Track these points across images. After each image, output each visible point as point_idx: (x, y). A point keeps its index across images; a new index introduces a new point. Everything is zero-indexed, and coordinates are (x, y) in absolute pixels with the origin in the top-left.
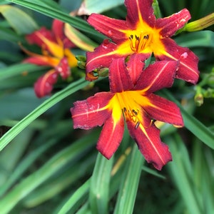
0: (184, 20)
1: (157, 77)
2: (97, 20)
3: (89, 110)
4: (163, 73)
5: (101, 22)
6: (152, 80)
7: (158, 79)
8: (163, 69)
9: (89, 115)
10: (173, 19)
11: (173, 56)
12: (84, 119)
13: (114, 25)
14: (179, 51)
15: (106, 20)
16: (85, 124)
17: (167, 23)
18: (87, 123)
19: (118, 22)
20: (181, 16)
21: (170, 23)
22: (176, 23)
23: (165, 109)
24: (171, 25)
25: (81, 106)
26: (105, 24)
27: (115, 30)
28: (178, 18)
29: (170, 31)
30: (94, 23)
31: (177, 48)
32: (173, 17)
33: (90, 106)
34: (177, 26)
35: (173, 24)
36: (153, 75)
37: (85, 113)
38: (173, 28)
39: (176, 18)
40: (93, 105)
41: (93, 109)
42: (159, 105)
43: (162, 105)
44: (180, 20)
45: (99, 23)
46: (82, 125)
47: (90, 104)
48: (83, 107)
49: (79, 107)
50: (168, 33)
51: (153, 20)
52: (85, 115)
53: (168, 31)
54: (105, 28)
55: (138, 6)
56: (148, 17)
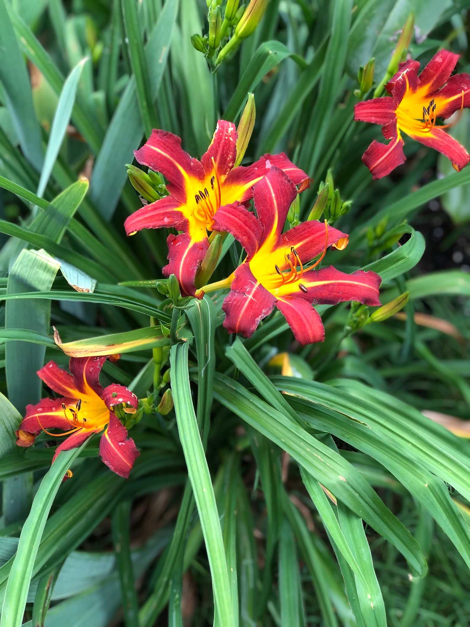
0: (231, 129)
1: (273, 195)
2: (141, 218)
3: (249, 293)
4: (273, 187)
5: (147, 216)
6: (272, 203)
7: (277, 197)
8: (269, 184)
9: (254, 296)
10: (219, 138)
12: (254, 306)
13: (163, 207)
14: (259, 167)
15: (150, 209)
16: (263, 310)
17: (217, 150)
18: (262, 307)
19: (164, 201)
20: (223, 129)
21: (220, 145)
22: (226, 138)
23: (313, 234)
24: (224, 146)
25: (235, 300)
26: (154, 214)
27: (171, 212)
28: (222, 132)
29: (229, 154)
30: (142, 224)
31: (253, 167)
32: (217, 136)
33: (243, 290)
34: (230, 140)
35: (224, 143)
36: (267, 199)
37: (249, 299)
38: (229, 146)
39: (221, 134)
40: (246, 286)
41: (251, 288)
42: (302, 237)
43: (306, 233)
44: (227, 132)
45: (146, 218)
46: (260, 315)
47: (241, 289)
48: (238, 297)
49: (235, 303)
50: (228, 159)
51: (197, 165)
52: (251, 301)
53: (227, 156)
54: (158, 217)
55: (171, 159)
56: (191, 165)
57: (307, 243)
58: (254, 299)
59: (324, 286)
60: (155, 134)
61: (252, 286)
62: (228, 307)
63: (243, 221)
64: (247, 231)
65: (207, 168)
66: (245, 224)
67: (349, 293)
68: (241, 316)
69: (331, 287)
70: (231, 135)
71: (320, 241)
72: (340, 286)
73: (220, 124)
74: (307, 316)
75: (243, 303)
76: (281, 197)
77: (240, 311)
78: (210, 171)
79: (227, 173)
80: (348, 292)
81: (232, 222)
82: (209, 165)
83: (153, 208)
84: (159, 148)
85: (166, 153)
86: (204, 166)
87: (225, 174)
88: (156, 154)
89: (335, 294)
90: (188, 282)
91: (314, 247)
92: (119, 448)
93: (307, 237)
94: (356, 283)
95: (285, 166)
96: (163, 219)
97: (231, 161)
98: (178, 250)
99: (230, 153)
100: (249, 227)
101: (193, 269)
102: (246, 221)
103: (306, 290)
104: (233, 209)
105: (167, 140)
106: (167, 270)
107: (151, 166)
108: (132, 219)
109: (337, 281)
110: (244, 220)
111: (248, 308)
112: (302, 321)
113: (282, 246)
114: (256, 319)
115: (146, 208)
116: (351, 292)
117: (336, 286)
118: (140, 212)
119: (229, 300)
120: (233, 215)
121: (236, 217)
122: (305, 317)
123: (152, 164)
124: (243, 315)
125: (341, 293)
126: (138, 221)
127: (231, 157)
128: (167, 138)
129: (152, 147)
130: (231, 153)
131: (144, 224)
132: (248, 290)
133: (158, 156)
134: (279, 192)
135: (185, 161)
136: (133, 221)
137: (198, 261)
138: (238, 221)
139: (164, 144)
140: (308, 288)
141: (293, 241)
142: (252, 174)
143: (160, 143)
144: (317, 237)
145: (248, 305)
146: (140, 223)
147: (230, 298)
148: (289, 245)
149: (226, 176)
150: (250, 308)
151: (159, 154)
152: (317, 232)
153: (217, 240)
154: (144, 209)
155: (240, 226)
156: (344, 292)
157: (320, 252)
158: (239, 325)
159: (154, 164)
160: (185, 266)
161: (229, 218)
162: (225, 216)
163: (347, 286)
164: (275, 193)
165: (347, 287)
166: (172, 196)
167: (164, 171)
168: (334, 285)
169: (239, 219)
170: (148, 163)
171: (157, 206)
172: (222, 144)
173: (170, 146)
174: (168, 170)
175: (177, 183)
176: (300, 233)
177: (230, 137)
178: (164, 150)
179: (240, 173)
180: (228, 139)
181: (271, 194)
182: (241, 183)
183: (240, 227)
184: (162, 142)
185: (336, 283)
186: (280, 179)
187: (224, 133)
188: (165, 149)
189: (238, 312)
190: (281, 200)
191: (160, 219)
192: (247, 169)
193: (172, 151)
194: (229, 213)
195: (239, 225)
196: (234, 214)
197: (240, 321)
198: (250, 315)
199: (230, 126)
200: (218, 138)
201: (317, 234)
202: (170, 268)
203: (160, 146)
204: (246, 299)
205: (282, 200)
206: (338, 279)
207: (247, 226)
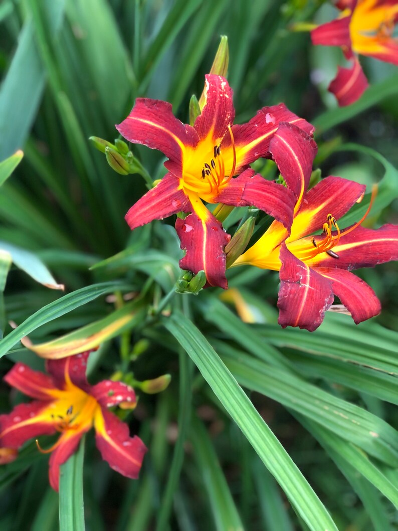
0: (223, 84)
1: (296, 158)
2: (148, 207)
3: (304, 281)
4: (293, 148)
5: (153, 204)
6: (297, 168)
7: (300, 159)
8: (288, 145)
9: (311, 284)
11: (262, 134)
12: (314, 295)
13: (167, 189)
14: (259, 123)
15: (154, 195)
16: (324, 299)
17: (213, 111)
18: (323, 295)
19: (165, 182)
20: (215, 85)
21: (216, 104)
22: (221, 95)
23: (334, 192)
24: (220, 106)
25: (290, 293)
26: (160, 200)
27: (176, 193)
28: (215, 89)
29: (226, 114)
30: (151, 215)
31: (252, 124)
32: (210, 95)
33: (296, 279)
34: (226, 98)
35: (220, 101)
36: (291, 164)
37: (307, 289)
38: (225, 105)
39: (214, 92)
40: (297, 273)
41: (304, 275)
42: (324, 197)
43: (326, 192)
44: (221, 88)
45: (153, 208)
46: (324, 305)
47: (293, 277)
48: (293, 289)
49: (291, 296)
50: (226, 119)
51: (191, 132)
52: (310, 291)
53: (225, 117)
54: (166, 203)
55: (167, 131)
56: (185, 133)
57: (330, 204)
58: (312, 288)
59: (356, 248)
60: (141, 104)
61: (305, 272)
62: (284, 303)
63: (280, 198)
64: (286, 208)
65: (202, 133)
66: (282, 200)
67: (387, 253)
68: (301, 310)
69: (364, 248)
70: (226, 91)
71: (344, 198)
72: (375, 246)
73: (209, 80)
74: (358, 290)
75: (300, 295)
76: (304, 159)
77: (299, 305)
78: (205, 136)
79: (224, 135)
80: (386, 251)
81: (269, 202)
82: (204, 129)
83: (156, 193)
84: (151, 120)
85: (160, 125)
86: (198, 131)
87: (221, 136)
88: (149, 128)
89: (372, 256)
90: (216, 274)
91: (338, 206)
92: (126, 448)
93: (329, 197)
94: (391, 240)
95: (289, 118)
96: (171, 204)
97: (229, 121)
98: (194, 237)
99: (228, 112)
100: (287, 203)
101: (220, 259)
102: (283, 197)
103: (337, 256)
104: (267, 186)
105: (158, 109)
106: (186, 262)
107: (146, 143)
108: (137, 210)
109: (371, 241)
110: (280, 196)
111: (307, 300)
112: (356, 298)
113: (302, 211)
114: (320, 311)
115: (149, 195)
116: (389, 251)
117: (370, 247)
118: (144, 201)
119: (284, 294)
120: (268, 193)
121: (272, 194)
122: (358, 292)
123: (147, 141)
124: (304, 309)
125: (378, 254)
126: (145, 213)
127: (229, 117)
128: (158, 106)
129: (142, 120)
130: (230, 112)
131: (153, 214)
132: (301, 278)
133: (152, 131)
134: (300, 153)
135: (180, 131)
136: (138, 214)
137: (221, 246)
138: (276, 198)
139: (156, 115)
140: (338, 252)
141: (314, 203)
142: (253, 132)
143: (150, 114)
144: (341, 195)
145: (308, 297)
146: (147, 215)
147: (284, 291)
148: (310, 208)
149: (222, 138)
150: (310, 300)
151: (153, 127)
152: (339, 189)
153: (251, 223)
154: (147, 197)
155: (278, 205)
156: (381, 252)
157: (346, 211)
158: (299, 320)
159: (149, 141)
160: (209, 256)
161: (265, 197)
162: (259, 195)
163: (382, 244)
164: (297, 155)
165: (383, 246)
166: (172, 174)
167: (162, 147)
168: (368, 246)
169: (276, 196)
170: (141, 140)
171: (161, 190)
172: (218, 103)
173: (163, 115)
174: (166, 145)
175: (176, 158)
176: (320, 193)
177: (225, 93)
178: (157, 122)
179: (238, 133)
180: (224, 96)
181: (294, 157)
182: (240, 144)
183: (280, 206)
184: (153, 113)
185: (370, 243)
186: (297, 137)
187: (217, 90)
188: (158, 120)
189: (296, 306)
190: (304, 162)
191: (168, 204)
192: (246, 126)
193: (166, 121)
194: (264, 191)
195: (277, 203)
196: (269, 191)
197: (301, 316)
198: (313, 308)
199: (222, 80)
200: (212, 98)
201: (339, 192)
202: (190, 259)
203: (151, 118)
204: (303, 289)
205: (306, 162)
206: (369, 239)
207: (284, 202)
